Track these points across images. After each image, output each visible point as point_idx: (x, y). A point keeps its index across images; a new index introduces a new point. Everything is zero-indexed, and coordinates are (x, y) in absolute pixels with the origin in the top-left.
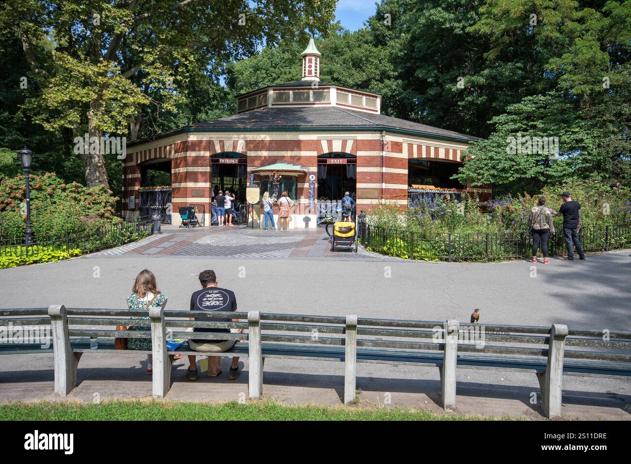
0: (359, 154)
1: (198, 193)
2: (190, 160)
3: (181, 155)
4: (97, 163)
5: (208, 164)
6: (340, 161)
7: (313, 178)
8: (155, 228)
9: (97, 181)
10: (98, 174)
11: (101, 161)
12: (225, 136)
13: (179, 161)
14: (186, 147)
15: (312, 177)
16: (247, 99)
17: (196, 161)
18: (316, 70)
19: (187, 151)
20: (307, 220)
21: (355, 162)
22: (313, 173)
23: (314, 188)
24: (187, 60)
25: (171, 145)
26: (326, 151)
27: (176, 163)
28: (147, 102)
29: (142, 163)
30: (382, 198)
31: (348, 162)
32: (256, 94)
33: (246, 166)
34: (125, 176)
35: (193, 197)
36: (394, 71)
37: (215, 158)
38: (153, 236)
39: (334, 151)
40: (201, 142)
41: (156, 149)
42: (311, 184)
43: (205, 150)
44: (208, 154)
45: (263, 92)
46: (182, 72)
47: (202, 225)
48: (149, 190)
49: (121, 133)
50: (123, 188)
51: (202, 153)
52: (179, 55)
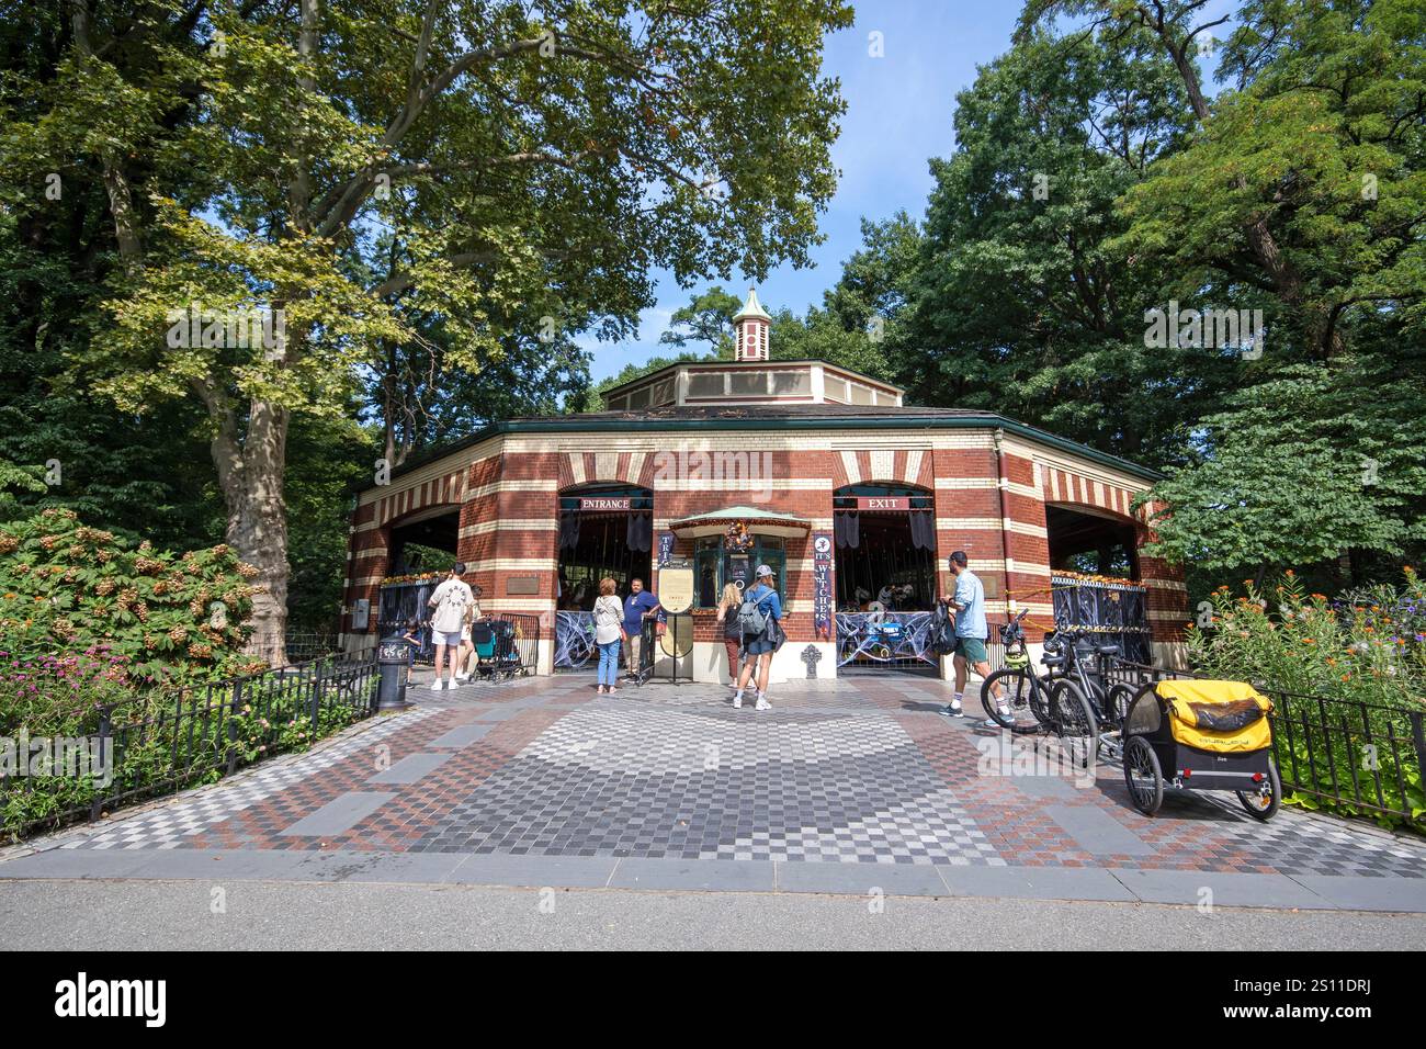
0: (941, 484)
1: (524, 585)
2: (505, 501)
3: (481, 492)
4: (261, 503)
5: (554, 511)
6: (890, 504)
7: (824, 546)
8: (389, 691)
9: (255, 552)
10: (259, 533)
11: (272, 501)
12: (597, 442)
13: (477, 506)
14: (499, 468)
15: (823, 544)
16: (629, 395)
17: (521, 505)
18: (763, 347)
19: (497, 479)
20: (811, 657)
21: (932, 503)
22: (823, 533)
23: (828, 570)
24: (516, 253)
25: (462, 471)
26: (854, 477)
27: (469, 513)
28: (406, 336)
29: (392, 521)
30: (1008, 598)
31: (912, 505)
32: (648, 383)
33: (649, 518)
34: (354, 555)
35: (510, 595)
36: (887, 368)
37: (570, 494)
38: (378, 718)
39: (876, 477)
40: (534, 456)
41: (424, 487)
42: (817, 562)
43: (544, 476)
44: (551, 486)
45: (666, 376)
46: (504, 283)
47: (531, 670)
48: (402, 585)
49: (322, 414)
50: (347, 581)
51: (537, 485)
52: (497, 237)
